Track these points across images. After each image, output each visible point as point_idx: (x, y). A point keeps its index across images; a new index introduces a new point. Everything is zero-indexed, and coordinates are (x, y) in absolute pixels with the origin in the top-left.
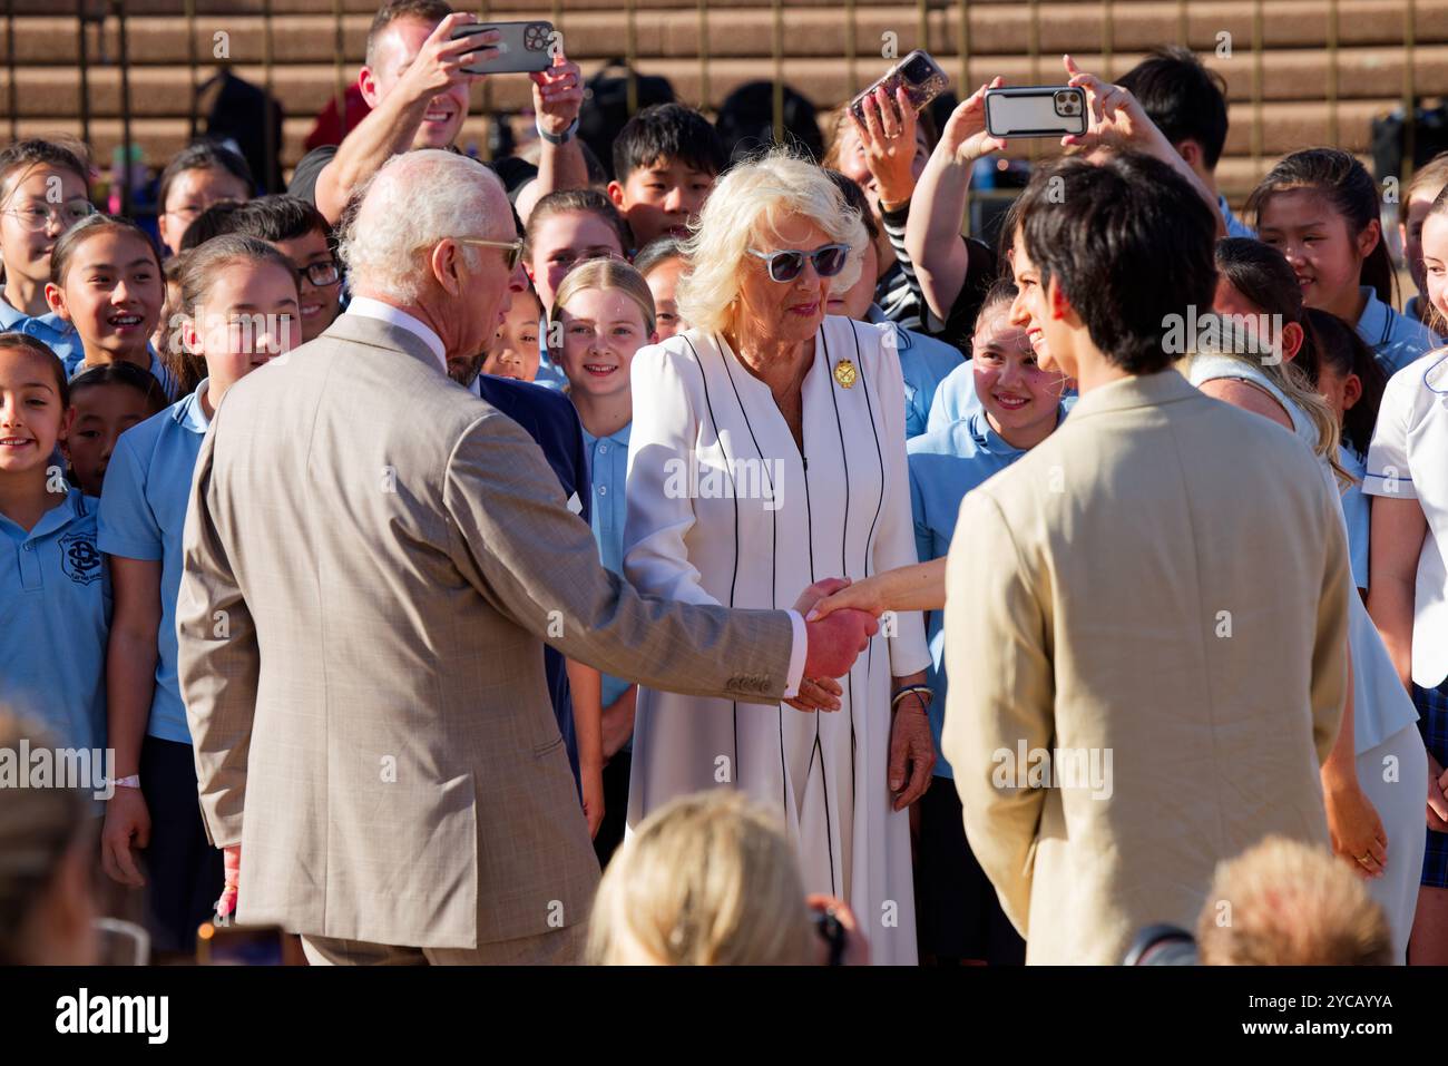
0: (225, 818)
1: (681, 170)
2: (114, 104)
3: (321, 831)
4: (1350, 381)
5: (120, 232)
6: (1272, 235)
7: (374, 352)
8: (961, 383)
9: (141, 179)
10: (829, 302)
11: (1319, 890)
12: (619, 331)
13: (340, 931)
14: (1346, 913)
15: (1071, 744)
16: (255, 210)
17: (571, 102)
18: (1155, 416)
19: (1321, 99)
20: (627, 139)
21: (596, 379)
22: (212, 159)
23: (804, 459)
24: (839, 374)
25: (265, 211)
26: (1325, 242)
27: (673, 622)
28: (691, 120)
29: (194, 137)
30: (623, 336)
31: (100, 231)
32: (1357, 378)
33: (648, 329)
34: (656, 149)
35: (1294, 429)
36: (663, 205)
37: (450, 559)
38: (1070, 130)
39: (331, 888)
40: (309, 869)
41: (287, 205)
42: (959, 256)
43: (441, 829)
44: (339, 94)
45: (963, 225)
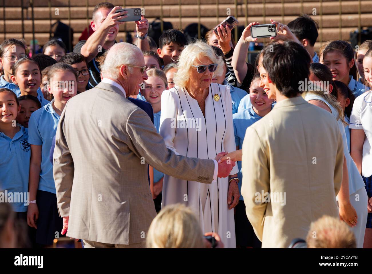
0: (64, 209)
1: (176, 46)
2: (30, 30)
3: (89, 213)
4: (347, 100)
5: (30, 62)
6: (327, 63)
7: (108, 92)
8: (246, 100)
9: (37, 48)
10: (213, 79)
11: (337, 229)
12: (158, 87)
13: (92, 239)
14: (344, 235)
15: (274, 191)
16: (68, 56)
17: (145, 29)
18: (296, 108)
19: (337, 27)
20: (162, 38)
21: (153, 99)
22: (56, 43)
23: (205, 119)
24: (215, 98)
25: (71, 56)
26: (341, 64)
27: (184, 161)
28: (179, 33)
29: (51, 38)
30: (160, 88)
31: (25, 62)
32: (349, 99)
33: (166, 86)
34: (170, 40)
35: (332, 113)
36: (172, 55)
37: (127, 145)
38: (272, 35)
39: (91, 228)
40: (85, 223)
41: (77, 55)
42: (245, 67)
43: (120, 214)
44: (87, 27)
45: (246, 60)
